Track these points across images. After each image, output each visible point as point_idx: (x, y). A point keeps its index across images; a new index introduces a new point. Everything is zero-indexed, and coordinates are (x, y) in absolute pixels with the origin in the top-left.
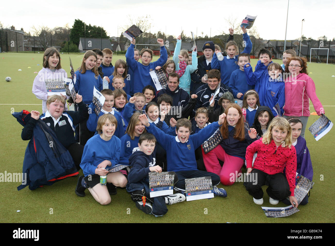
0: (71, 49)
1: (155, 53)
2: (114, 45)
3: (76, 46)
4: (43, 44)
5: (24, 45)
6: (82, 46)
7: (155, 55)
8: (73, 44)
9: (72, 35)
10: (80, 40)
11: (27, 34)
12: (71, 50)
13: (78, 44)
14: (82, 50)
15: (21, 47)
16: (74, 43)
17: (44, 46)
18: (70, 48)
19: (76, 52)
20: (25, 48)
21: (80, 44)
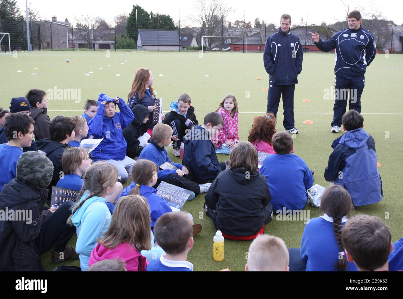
0: (127, 45)
1: (234, 48)
2: (187, 39)
3: (133, 41)
4: (86, 39)
5: (69, 40)
6: (140, 40)
7: (234, 51)
8: (129, 38)
9: (128, 26)
10: (138, 33)
11: (83, 27)
12: (126, 47)
13: (136, 39)
14: (141, 46)
15: (65, 43)
16: (130, 36)
17: (87, 41)
18: (125, 44)
19: (132, 49)
20: (70, 44)
21: (138, 38)
